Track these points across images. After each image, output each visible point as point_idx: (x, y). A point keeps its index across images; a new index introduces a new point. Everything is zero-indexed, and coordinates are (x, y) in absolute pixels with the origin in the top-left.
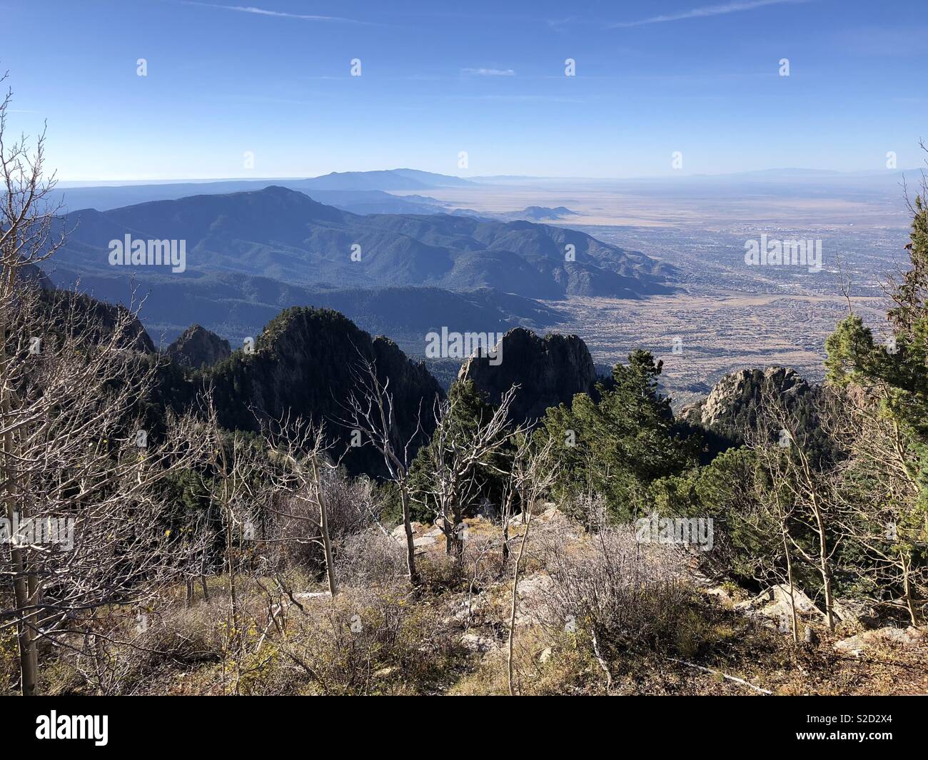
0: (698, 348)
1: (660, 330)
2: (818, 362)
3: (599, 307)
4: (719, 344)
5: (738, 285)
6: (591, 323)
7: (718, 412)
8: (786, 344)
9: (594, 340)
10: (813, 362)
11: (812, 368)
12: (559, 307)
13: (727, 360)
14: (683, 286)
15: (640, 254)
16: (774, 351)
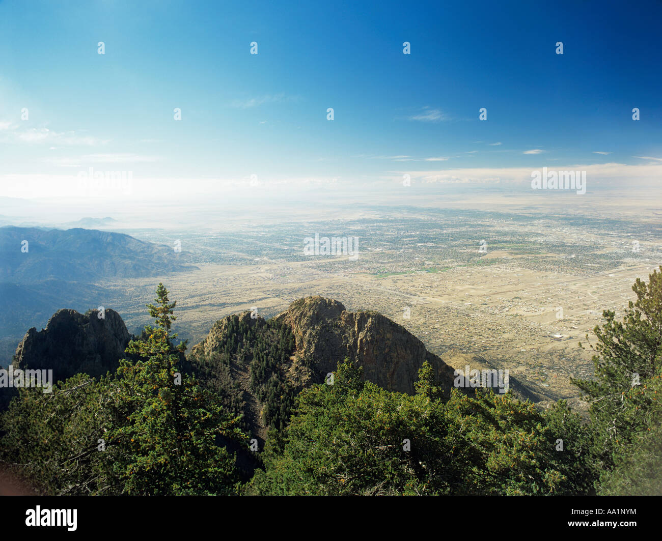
0: (210, 305)
1: (184, 296)
2: (282, 303)
3: (142, 284)
4: (223, 300)
5: (231, 261)
6: (136, 297)
7: (214, 346)
8: (262, 295)
9: (139, 308)
10: (279, 304)
11: (279, 307)
12: (112, 288)
13: (228, 309)
14: (197, 265)
15: (165, 246)
16: (256, 300)
